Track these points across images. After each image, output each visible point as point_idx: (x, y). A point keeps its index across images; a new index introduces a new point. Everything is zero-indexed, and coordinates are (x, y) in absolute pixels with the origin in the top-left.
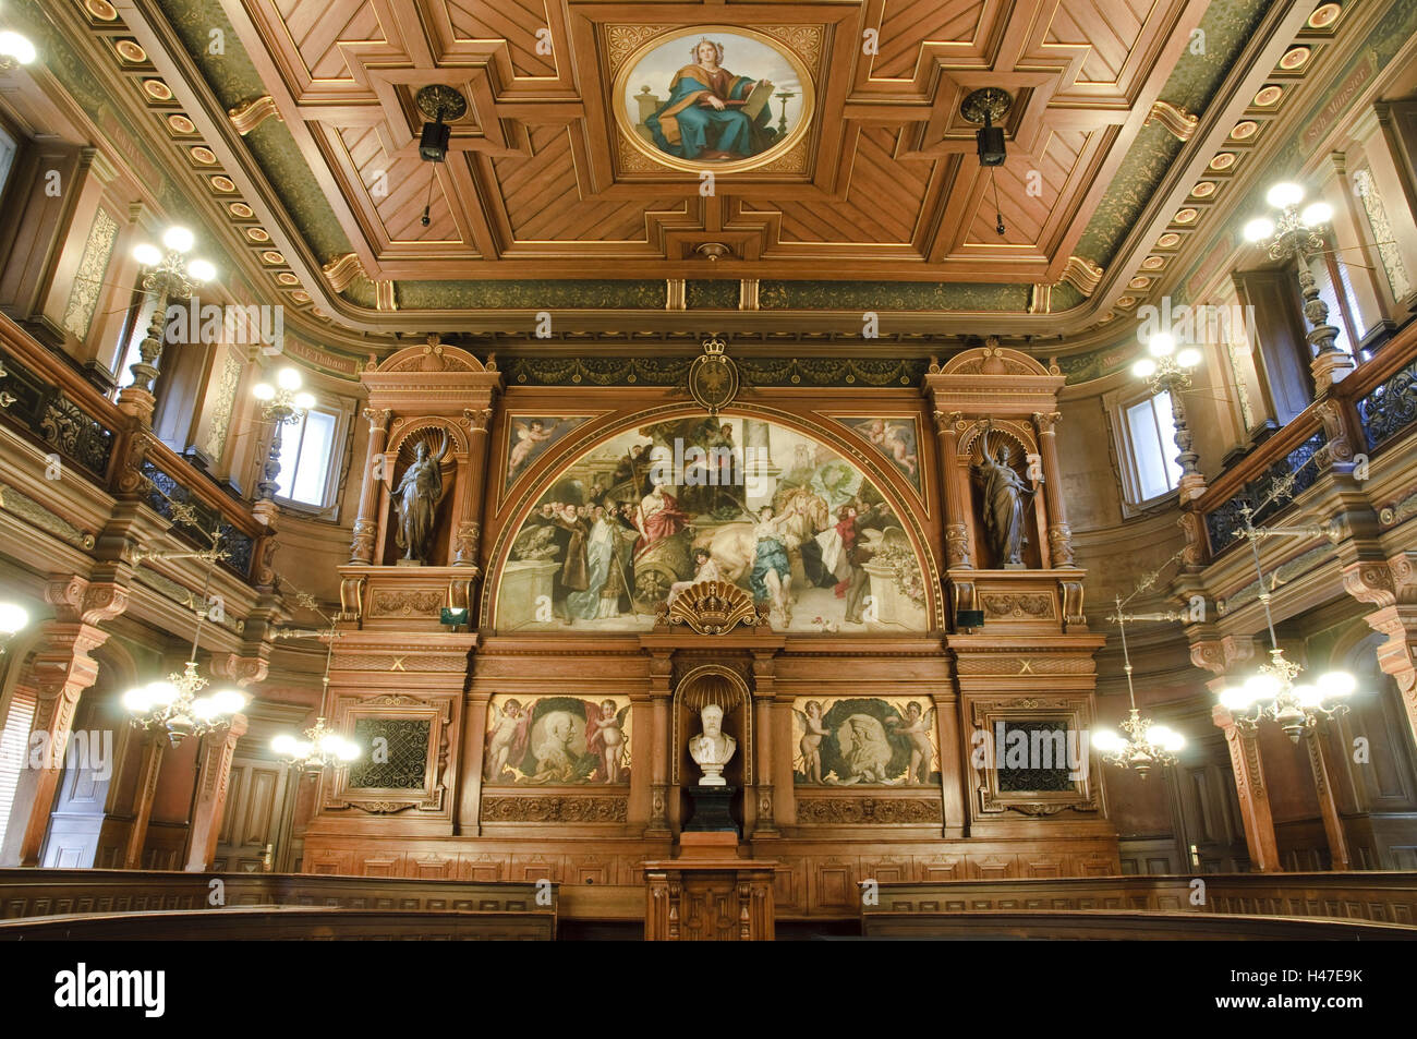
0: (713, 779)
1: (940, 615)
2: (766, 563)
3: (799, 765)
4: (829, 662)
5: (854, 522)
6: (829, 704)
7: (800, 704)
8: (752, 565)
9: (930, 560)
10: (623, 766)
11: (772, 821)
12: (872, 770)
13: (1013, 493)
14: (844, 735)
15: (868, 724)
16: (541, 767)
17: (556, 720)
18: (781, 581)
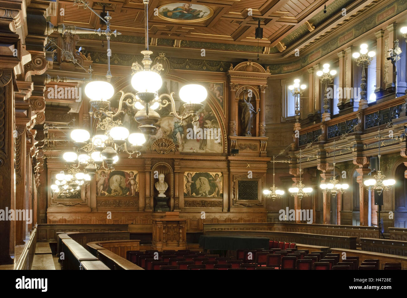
0: (162, 195)
1: (226, 148)
2: (177, 130)
3: (185, 191)
4: (195, 162)
5: (203, 118)
6: (194, 173)
7: (186, 174)
8: (173, 131)
9: (224, 131)
10: (136, 191)
11: (178, 207)
12: (205, 193)
13: (250, 112)
14: (198, 182)
15: (204, 180)
16: (113, 191)
17: (116, 178)
18: (181, 136)
